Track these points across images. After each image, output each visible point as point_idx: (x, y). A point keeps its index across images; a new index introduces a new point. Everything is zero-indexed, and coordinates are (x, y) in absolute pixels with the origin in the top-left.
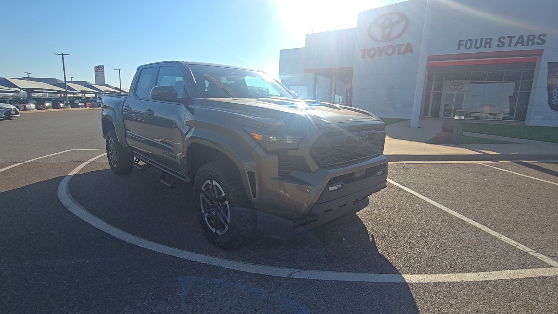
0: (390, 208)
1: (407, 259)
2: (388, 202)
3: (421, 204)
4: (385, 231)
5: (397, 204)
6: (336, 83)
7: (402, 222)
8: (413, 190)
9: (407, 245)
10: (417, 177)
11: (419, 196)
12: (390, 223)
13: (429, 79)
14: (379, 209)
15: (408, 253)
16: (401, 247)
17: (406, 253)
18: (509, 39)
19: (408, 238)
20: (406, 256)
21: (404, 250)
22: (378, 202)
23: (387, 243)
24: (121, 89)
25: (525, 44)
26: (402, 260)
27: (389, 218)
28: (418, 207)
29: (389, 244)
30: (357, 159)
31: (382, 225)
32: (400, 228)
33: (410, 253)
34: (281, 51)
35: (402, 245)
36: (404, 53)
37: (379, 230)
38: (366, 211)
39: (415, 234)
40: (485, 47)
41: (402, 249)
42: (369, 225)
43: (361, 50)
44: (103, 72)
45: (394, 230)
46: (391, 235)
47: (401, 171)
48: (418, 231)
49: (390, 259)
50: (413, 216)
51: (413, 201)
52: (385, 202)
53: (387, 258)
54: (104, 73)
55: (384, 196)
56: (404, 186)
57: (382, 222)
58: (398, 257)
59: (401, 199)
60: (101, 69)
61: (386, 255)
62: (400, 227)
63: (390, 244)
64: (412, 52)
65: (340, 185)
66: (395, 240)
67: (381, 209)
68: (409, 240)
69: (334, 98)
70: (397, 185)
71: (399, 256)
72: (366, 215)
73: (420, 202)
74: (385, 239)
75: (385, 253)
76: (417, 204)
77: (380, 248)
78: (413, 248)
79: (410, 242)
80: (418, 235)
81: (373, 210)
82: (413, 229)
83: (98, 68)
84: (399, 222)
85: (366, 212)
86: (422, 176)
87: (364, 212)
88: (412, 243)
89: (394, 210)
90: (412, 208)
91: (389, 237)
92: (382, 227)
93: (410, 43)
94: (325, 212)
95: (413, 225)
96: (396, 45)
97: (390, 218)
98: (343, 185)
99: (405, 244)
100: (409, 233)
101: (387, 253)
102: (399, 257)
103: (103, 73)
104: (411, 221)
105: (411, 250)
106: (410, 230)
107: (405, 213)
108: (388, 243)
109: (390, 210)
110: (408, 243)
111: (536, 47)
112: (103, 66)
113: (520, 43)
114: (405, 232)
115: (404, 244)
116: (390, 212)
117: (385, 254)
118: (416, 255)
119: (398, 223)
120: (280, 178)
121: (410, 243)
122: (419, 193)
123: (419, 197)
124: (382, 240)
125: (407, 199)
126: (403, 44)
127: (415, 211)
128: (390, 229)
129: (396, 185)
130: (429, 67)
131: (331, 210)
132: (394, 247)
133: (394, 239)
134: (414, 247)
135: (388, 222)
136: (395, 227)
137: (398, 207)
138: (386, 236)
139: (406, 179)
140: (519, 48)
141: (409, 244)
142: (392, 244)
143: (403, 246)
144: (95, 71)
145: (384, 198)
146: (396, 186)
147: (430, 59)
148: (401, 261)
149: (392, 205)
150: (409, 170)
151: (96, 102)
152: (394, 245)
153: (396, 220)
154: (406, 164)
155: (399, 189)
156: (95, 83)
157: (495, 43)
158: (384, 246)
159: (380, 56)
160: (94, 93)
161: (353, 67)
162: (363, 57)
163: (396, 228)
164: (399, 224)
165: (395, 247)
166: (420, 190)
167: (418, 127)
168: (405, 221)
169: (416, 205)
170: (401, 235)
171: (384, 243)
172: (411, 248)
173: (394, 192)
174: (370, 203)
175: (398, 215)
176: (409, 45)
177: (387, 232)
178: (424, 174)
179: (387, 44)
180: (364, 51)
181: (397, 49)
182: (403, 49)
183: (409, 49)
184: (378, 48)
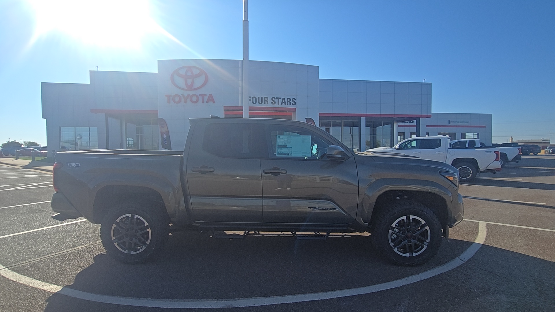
18: (277, 99)
25: (286, 104)
36: (207, 102)
40: (265, 103)
43: (165, 95)
64: (214, 102)
93: (211, 95)
96: (199, 94)
111: (292, 106)
113: (283, 103)
130: (227, 115)
140: (284, 106)
147: (226, 108)
157: (270, 101)
159: (186, 102)
161: (158, 111)
162: (169, 102)
176: (211, 96)
179: (191, 93)
180: (169, 96)
181: (200, 98)
182: (206, 98)
183: (211, 99)
184: (183, 95)
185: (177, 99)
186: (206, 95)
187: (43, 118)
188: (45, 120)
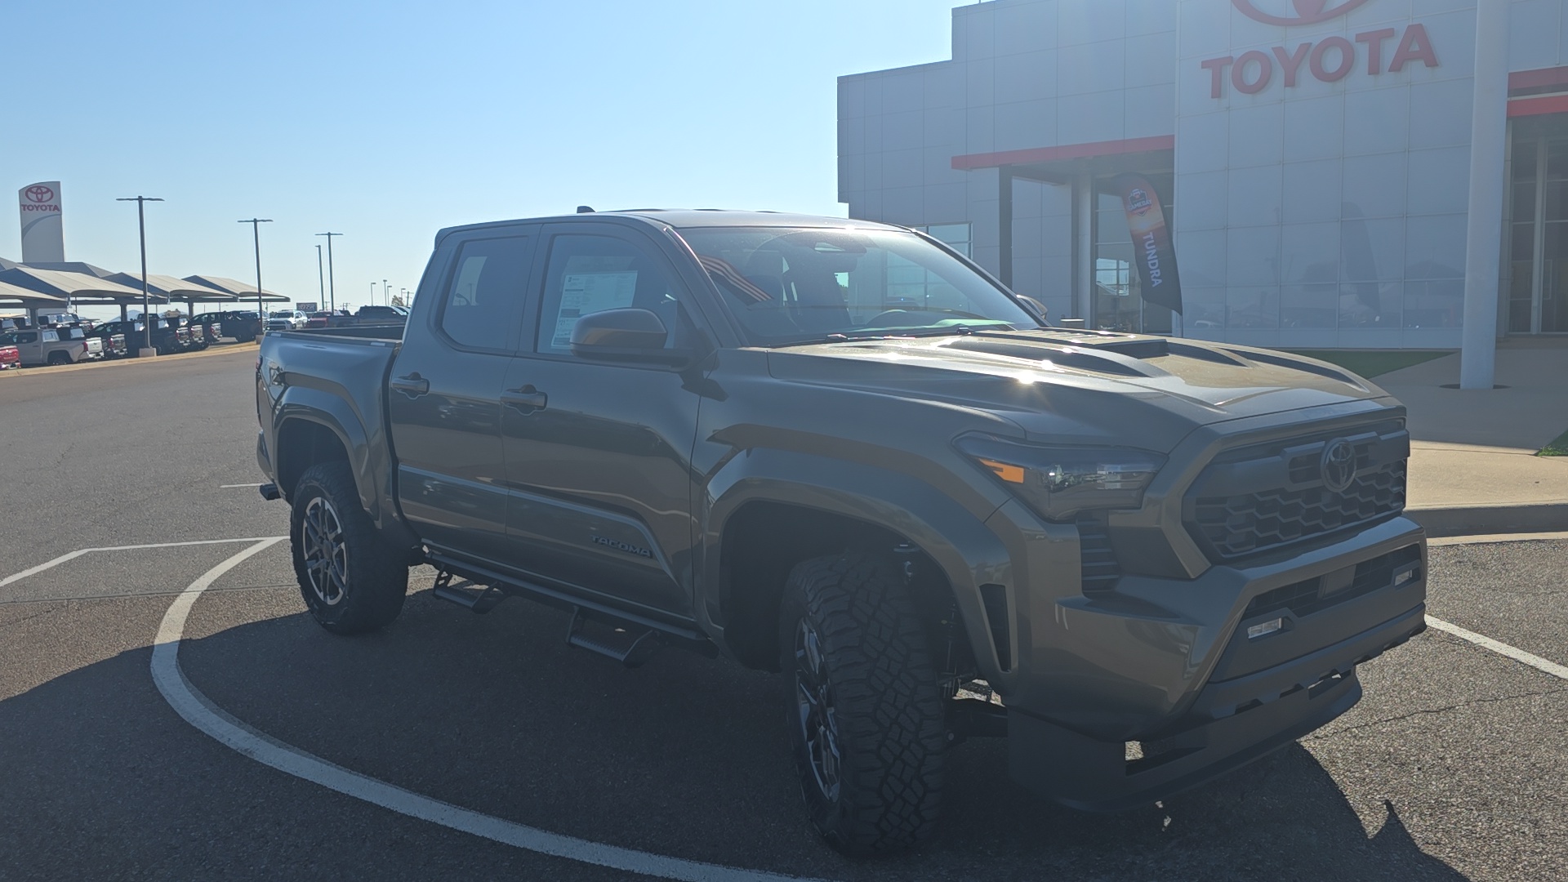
0: (1438, 712)
1: (1531, 870)
2: (1426, 693)
3: (1556, 695)
4: (1437, 787)
5: (1463, 698)
6: (1095, 205)
7: (1494, 758)
8: (1515, 645)
9: (1526, 830)
10: (1522, 595)
11: (1544, 665)
12: (1449, 761)
13: (1520, 167)
14: (1395, 718)
15: (1533, 852)
16: (1504, 835)
17: (1525, 851)
19: (1525, 806)
20: (1529, 863)
21: (1519, 843)
22: (1384, 694)
23: (1453, 826)
24: (148, 281)
26: (1516, 872)
27: (1443, 747)
28: (1546, 705)
29: (1461, 828)
30: (1324, 530)
31: (1419, 769)
32: (1488, 778)
33: (1540, 852)
34: (844, 82)
35: (1509, 830)
36: (1396, 67)
37: (1411, 785)
38: (1348, 725)
39: (1549, 793)
41: (1508, 840)
42: (1370, 770)
43: (1202, 62)
44: (58, 208)
45: (1467, 783)
46: (1460, 800)
47: (1451, 575)
48: (1559, 784)
49: (1472, 873)
50: (1533, 736)
51: (1521, 685)
52: (1414, 692)
53: (1459, 870)
54: (61, 215)
55: (1405, 670)
56: (1476, 632)
57: (1418, 761)
58: (1498, 865)
59: (1472, 679)
60: (46, 196)
61: (1454, 860)
62: (1488, 775)
63: (1465, 828)
64: (1432, 62)
65: (1280, 620)
66: (1479, 815)
67: (1403, 717)
68: (1529, 813)
69: (1094, 270)
70: (1446, 630)
71: (1504, 862)
72: (1350, 738)
73: (1550, 687)
74: (1442, 813)
75: (1451, 855)
76: (1539, 694)
77: (1430, 842)
78: (1549, 836)
79: (1532, 818)
80: (1561, 796)
81: (1373, 721)
82: (1540, 779)
83: (36, 193)
84: (1483, 757)
85: (1349, 728)
86: (1543, 591)
87: (1340, 730)
88: (1541, 822)
89: (1455, 718)
90: (1521, 710)
91: (1453, 805)
92: (1422, 776)
93: (1420, 25)
94: (1239, 710)
95: (1538, 765)
96: (1357, 35)
97: (1444, 745)
98: (1287, 618)
99: (1519, 825)
100: (1527, 793)
101: (1460, 856)
102: (1504, 865)
103: (56, 212)
104: (1527, 752)
105: (1543, 842)
106: (1528, 781)
107: (1497, 726)
108: (1455, 824)
109: (1437, 719)
110: (1529, 821)
112: (58, 183)
114: (1508, 789)
115: (1516, 827)
116: (1441, 726)
117: (1450, 857)
118: (1561, 857)
119: (1477, 760)
120: (1090, 600)
121: (1536, 823)
122: (1540, 655)
123: (1542, 668)
124: (1431, 815)
125: (1496, 680)
126: (1392, 30)
127: (1534, 718)
128: (1454, 781)
129: (1441, 628)
130: (1517, 119)
131: (1256, 703)
132: (1478, 836)
133: (1475, 812)
134: (1551, 834)
135: (1441, 759)
136: (1470, 776)
137: (1466, 707)
138: (1444, 805)
139: (1481, 606)
141: (1531, 825)
142: (1470, 827)
143: (1513, 832)
144: (23, 207)
145: (1404, 678)
146: (1443, 632)
147: (1518, 84)
148: (1513, 876)
149: (1442, 703)
150: (1484, 569)
151: (35, 343)
152: (1478, 830)
153: (1470, 750)
154: (1467, 545)
155: (1459, 644)
156: (22, 261)
158: (1443, 835)
159: (1290, 82)
160: (27, 302)
161: (1173, 136)
162: (1217, 93)
163: (1475, 776)
164: (1482, 765)
165: (1483, 834)
166: (1543, 645)
167: (1495, 387)
168: (1502, 752)
169: (1537, 697)
170: (1498, 800)
171: (1441, 827)
172: (1542, 836)
173: (1439, 655)
174: (1365, 693)
175: (1474, 733)
176: (1416, 32)
177: (1444, 791)
178: (1550, 582)
179: (1316, 34)
180: (1215, 66)
181: (1363, 51)
182: (1390, 50)
183: (1415, 48)
184: (1280, 51)
185: (1253, 75)
186: (1390, 33)
187: (840, 200)
188: (846, 206)
